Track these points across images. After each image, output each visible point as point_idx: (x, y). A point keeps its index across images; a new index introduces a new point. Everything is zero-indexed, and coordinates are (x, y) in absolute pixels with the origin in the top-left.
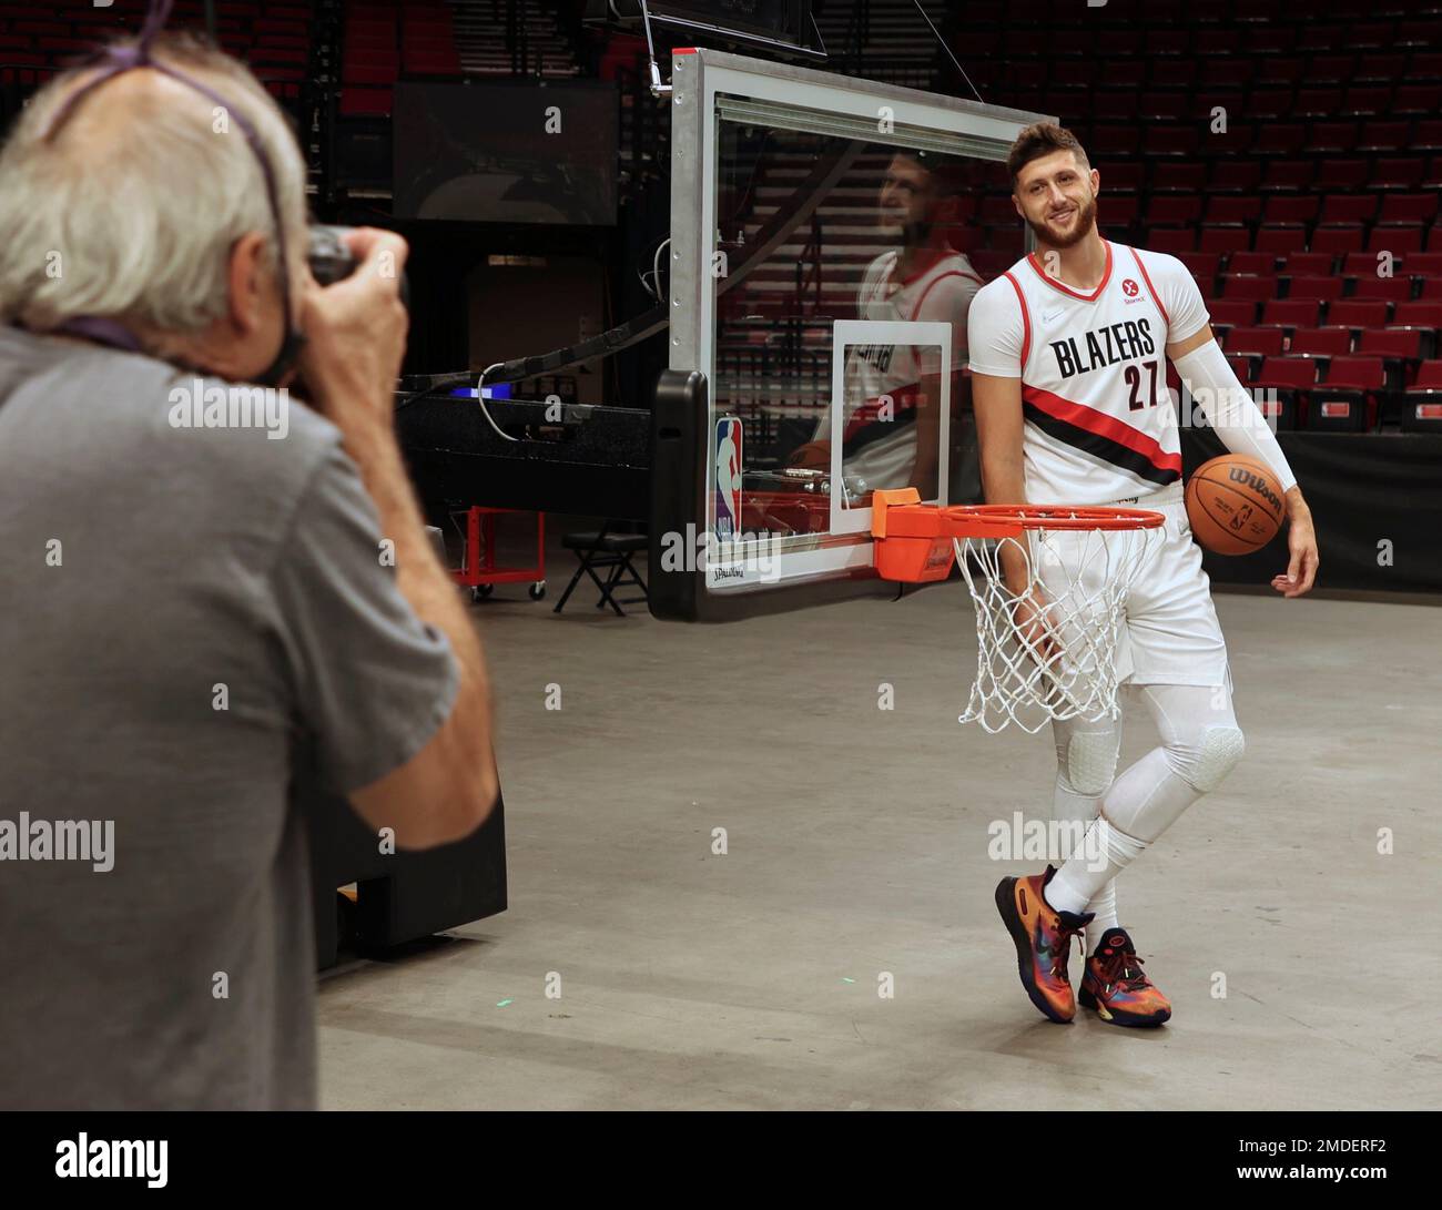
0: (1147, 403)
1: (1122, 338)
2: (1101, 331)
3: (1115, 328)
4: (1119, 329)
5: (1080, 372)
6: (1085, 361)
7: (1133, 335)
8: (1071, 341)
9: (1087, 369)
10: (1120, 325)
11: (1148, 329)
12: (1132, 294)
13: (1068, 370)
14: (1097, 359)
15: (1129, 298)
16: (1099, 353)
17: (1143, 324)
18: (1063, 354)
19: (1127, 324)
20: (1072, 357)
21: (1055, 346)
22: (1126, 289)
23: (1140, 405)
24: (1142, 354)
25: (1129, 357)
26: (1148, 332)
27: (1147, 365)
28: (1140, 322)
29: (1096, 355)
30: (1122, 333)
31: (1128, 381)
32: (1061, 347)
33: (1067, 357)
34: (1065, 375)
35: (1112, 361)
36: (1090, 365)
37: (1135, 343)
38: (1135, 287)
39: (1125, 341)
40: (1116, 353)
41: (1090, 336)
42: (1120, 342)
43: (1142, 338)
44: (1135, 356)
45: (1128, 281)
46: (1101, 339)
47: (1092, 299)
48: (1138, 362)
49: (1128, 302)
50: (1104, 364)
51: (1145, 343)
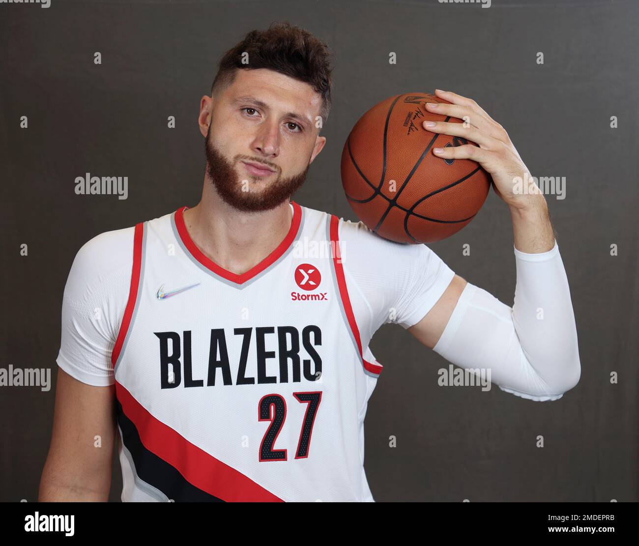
0: (292, 452)
1: (268, 349)
2: (237, 331)
3: (262, 332)
4: (267, 336)
5: (187, 385)
6: (200, 371)
7: (289, 347)
8: (188, 335)
9: (199, 383)
10: (270, 330)
11: (318, 341)
12: (307, 287)
13: (171, 378)
14: (219, 371)
15: (302, 292)
16: (225, 364)
17: (312, 335)
18: (170, 353)
19: (283, 331)
20: (181, 359)
21: (163, 337)
22: (298, 277)
23: (281, 455)
24: (297, 379)
25: (272, 380)
26: (317, 348)
27: (301, 397)
28: (307, 330)
29: (219, 364)
30: (272, 343)
31: (263, 415)
32: (170, 342)
33: (174, 360)
34: (165, 384)
35: (243, 380)
36: (205, 379)
37: (290, 361)
38: (316, 277)
39: (272, 355)
40: (251, 371)
41: (218, 336)
42: (263, 356)
43: (304, 354)
44: (284, 379)
45: (306, 267)
46: (234, 344)
47: (240, 279)
48: (286, 390)
49: (296, 297)
50: (227, 381)
51: (307, 363)
